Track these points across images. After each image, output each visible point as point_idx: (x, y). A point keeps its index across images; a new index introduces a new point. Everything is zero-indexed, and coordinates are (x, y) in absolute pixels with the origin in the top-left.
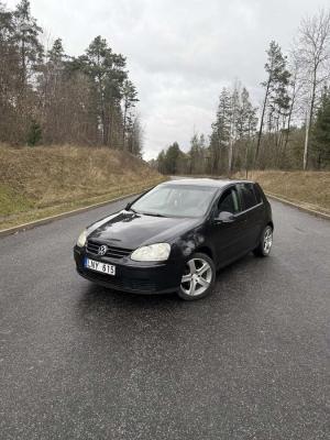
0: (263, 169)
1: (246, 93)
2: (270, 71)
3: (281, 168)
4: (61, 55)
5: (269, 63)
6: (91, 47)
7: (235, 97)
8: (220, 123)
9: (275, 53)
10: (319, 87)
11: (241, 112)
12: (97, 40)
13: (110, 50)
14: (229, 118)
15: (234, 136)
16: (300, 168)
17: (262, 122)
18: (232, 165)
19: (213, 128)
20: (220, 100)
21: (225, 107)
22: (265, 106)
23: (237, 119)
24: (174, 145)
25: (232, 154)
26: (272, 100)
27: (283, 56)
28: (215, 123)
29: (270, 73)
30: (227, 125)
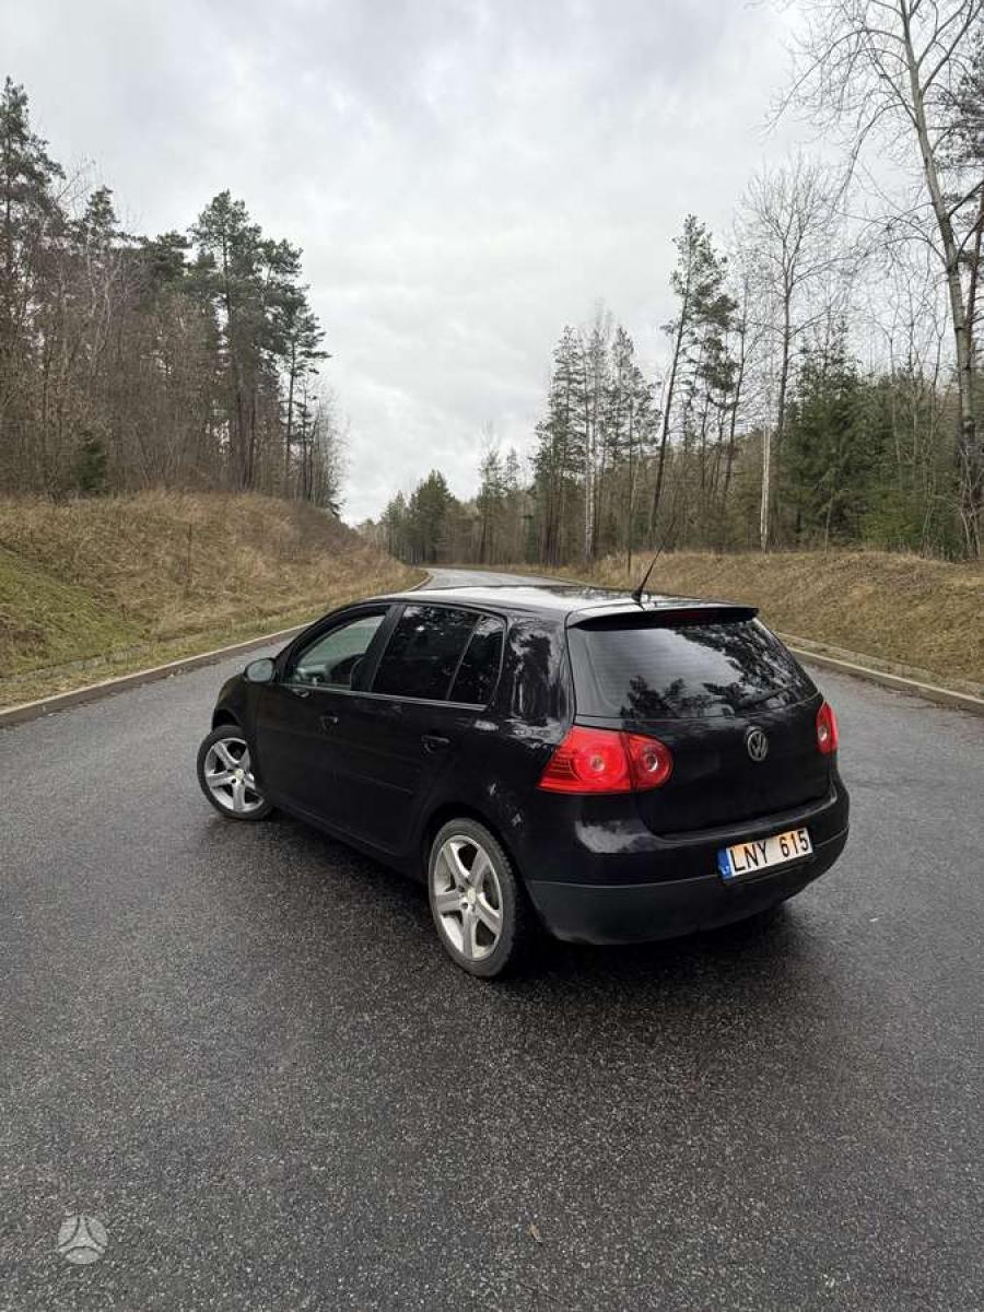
0: (670, 549)
1: (624, 342)
2: (685, 294)
4: (111, 234)
5: (682, 270)
6: (204, 220)
7: (597, 352)
8: (559, 423)
9: (694, 241)
11: (615, 395)
12: (221, 203)
13: (257, 230)
14: (580, 410)
15: (599, 459)
17: (666, 428)
18: (595, 538)
19: (540, 436)
20: (558, 361)
21: (571, 381)
22: (672, 383)
23: (604, 414)
24: (432, 480)
25: (595, 506)
26: (692, 368)
27: (717, 257)
28: (545, 424)
29: (683, 300)
30: (578, 429)
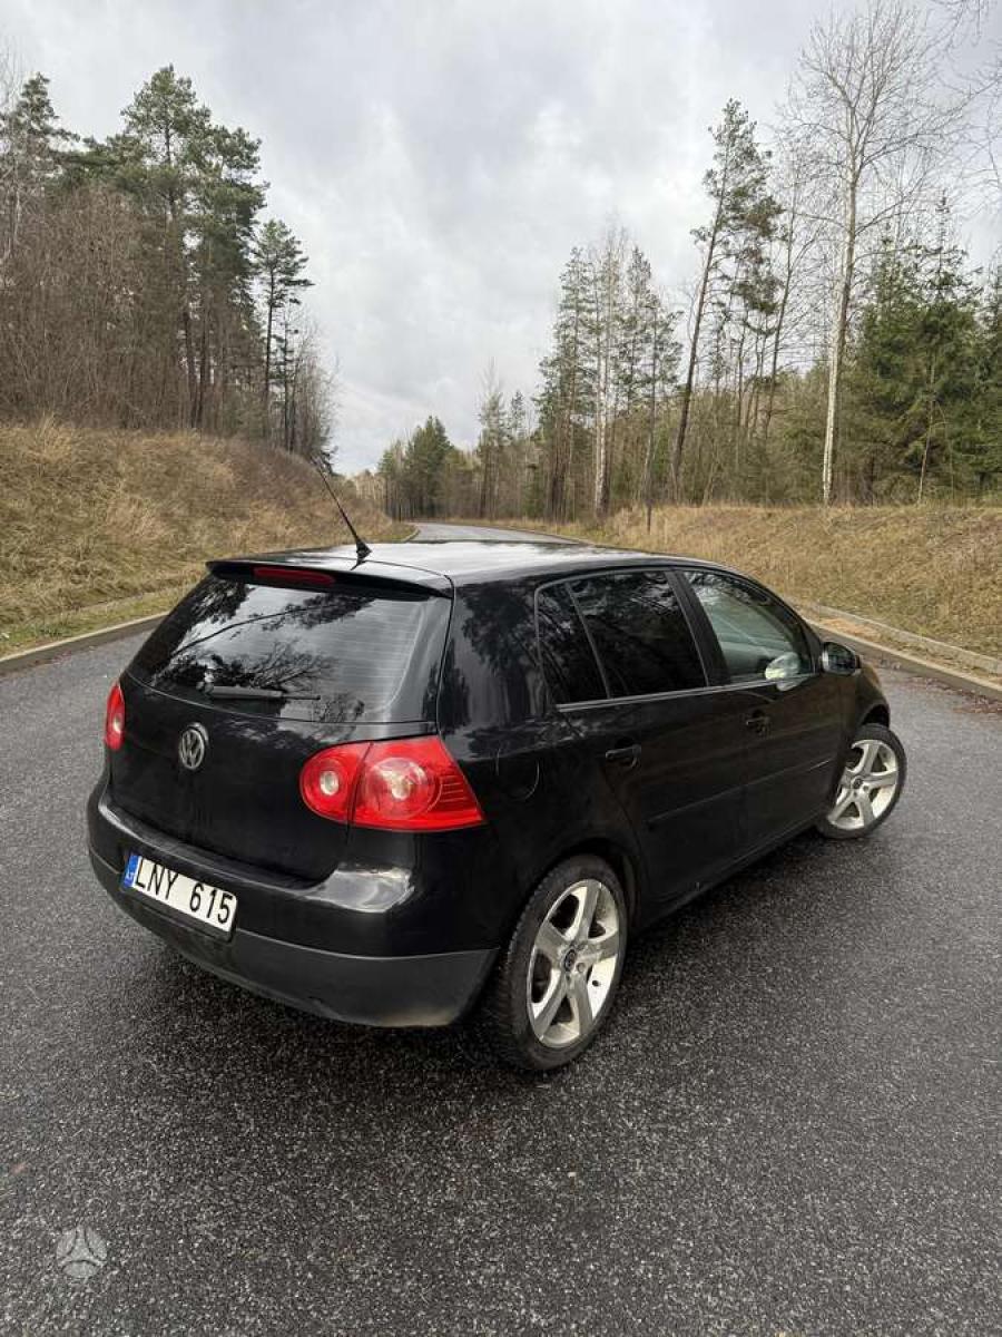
0: (697, 500)
1: (641, 266)
2: (720, 195)
3: (754, 499)
4: (46, 131)
5: (717, 167)
6: (142, 101)
7: (610, 276)
8: (566, 360)
9: (735, 136)
10: (867, 242)
11: (631, 324)
12: (163, 82)
13: (205, 114)
14: (591, 342)
15: (611, 400)
16: (813, 498)
17: (694, 356)
18: (606, 490)
19: (545, 374)
20: (564, 288)
21: (579, 310)
22: (702, 303)
23: (617, 346)
24: (429, 425)
25: (606, 453)
26: (725, 285)
27: (760, 150)
28: (550, 359)
29: (718, 201)
30: (588, 365)
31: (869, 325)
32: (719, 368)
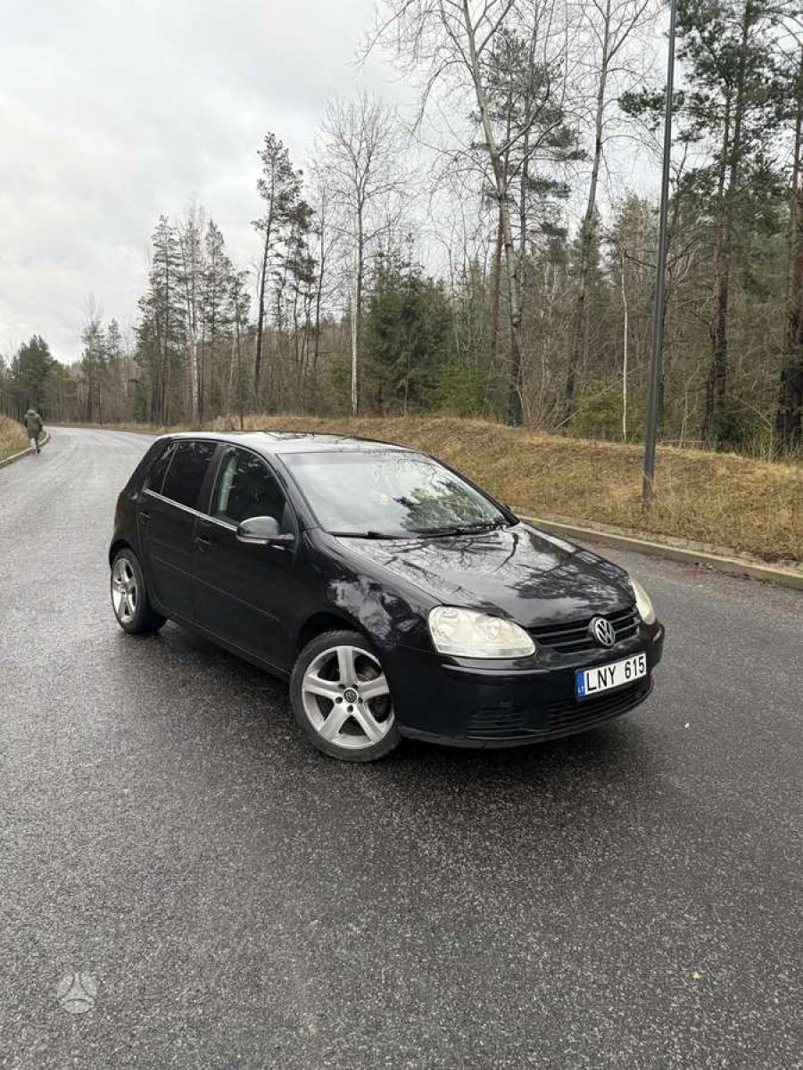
0: (272, 411)
1: (214, 233)
2: (270, 197)
3: (311, 411)
5: (267, 179)
7: (191, 240)
8: (159, 299)
9: (275, 157)
10: (370, 247)
11: (210, 278)
14: (181, 289)
15: (200, 334)
16: (347, 412)
17: (262, 310)
18: (200, 400)
19: (143, 310)
20: (155, 245)
21: (169, 263)
22: (264, 273)
23: (202, 294)
24: (33, 342)
25: (199, 374)
26: (278, 261)
27: (294, 169)
28: (147, 299)
29: (270, 202)
30: (177, 305)
31: (374, 306)
32: (280, 319)
